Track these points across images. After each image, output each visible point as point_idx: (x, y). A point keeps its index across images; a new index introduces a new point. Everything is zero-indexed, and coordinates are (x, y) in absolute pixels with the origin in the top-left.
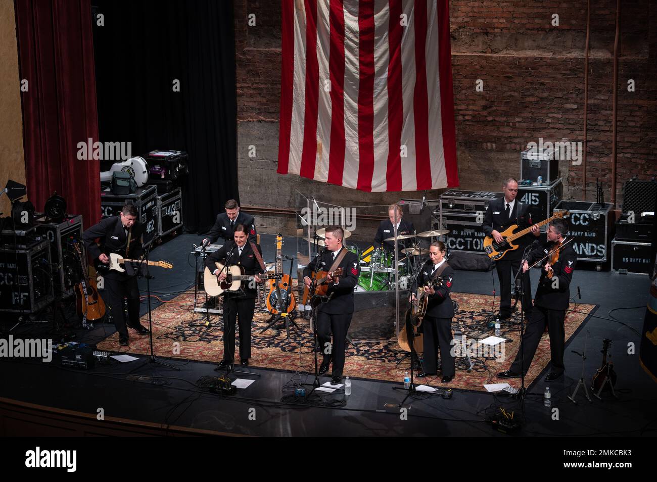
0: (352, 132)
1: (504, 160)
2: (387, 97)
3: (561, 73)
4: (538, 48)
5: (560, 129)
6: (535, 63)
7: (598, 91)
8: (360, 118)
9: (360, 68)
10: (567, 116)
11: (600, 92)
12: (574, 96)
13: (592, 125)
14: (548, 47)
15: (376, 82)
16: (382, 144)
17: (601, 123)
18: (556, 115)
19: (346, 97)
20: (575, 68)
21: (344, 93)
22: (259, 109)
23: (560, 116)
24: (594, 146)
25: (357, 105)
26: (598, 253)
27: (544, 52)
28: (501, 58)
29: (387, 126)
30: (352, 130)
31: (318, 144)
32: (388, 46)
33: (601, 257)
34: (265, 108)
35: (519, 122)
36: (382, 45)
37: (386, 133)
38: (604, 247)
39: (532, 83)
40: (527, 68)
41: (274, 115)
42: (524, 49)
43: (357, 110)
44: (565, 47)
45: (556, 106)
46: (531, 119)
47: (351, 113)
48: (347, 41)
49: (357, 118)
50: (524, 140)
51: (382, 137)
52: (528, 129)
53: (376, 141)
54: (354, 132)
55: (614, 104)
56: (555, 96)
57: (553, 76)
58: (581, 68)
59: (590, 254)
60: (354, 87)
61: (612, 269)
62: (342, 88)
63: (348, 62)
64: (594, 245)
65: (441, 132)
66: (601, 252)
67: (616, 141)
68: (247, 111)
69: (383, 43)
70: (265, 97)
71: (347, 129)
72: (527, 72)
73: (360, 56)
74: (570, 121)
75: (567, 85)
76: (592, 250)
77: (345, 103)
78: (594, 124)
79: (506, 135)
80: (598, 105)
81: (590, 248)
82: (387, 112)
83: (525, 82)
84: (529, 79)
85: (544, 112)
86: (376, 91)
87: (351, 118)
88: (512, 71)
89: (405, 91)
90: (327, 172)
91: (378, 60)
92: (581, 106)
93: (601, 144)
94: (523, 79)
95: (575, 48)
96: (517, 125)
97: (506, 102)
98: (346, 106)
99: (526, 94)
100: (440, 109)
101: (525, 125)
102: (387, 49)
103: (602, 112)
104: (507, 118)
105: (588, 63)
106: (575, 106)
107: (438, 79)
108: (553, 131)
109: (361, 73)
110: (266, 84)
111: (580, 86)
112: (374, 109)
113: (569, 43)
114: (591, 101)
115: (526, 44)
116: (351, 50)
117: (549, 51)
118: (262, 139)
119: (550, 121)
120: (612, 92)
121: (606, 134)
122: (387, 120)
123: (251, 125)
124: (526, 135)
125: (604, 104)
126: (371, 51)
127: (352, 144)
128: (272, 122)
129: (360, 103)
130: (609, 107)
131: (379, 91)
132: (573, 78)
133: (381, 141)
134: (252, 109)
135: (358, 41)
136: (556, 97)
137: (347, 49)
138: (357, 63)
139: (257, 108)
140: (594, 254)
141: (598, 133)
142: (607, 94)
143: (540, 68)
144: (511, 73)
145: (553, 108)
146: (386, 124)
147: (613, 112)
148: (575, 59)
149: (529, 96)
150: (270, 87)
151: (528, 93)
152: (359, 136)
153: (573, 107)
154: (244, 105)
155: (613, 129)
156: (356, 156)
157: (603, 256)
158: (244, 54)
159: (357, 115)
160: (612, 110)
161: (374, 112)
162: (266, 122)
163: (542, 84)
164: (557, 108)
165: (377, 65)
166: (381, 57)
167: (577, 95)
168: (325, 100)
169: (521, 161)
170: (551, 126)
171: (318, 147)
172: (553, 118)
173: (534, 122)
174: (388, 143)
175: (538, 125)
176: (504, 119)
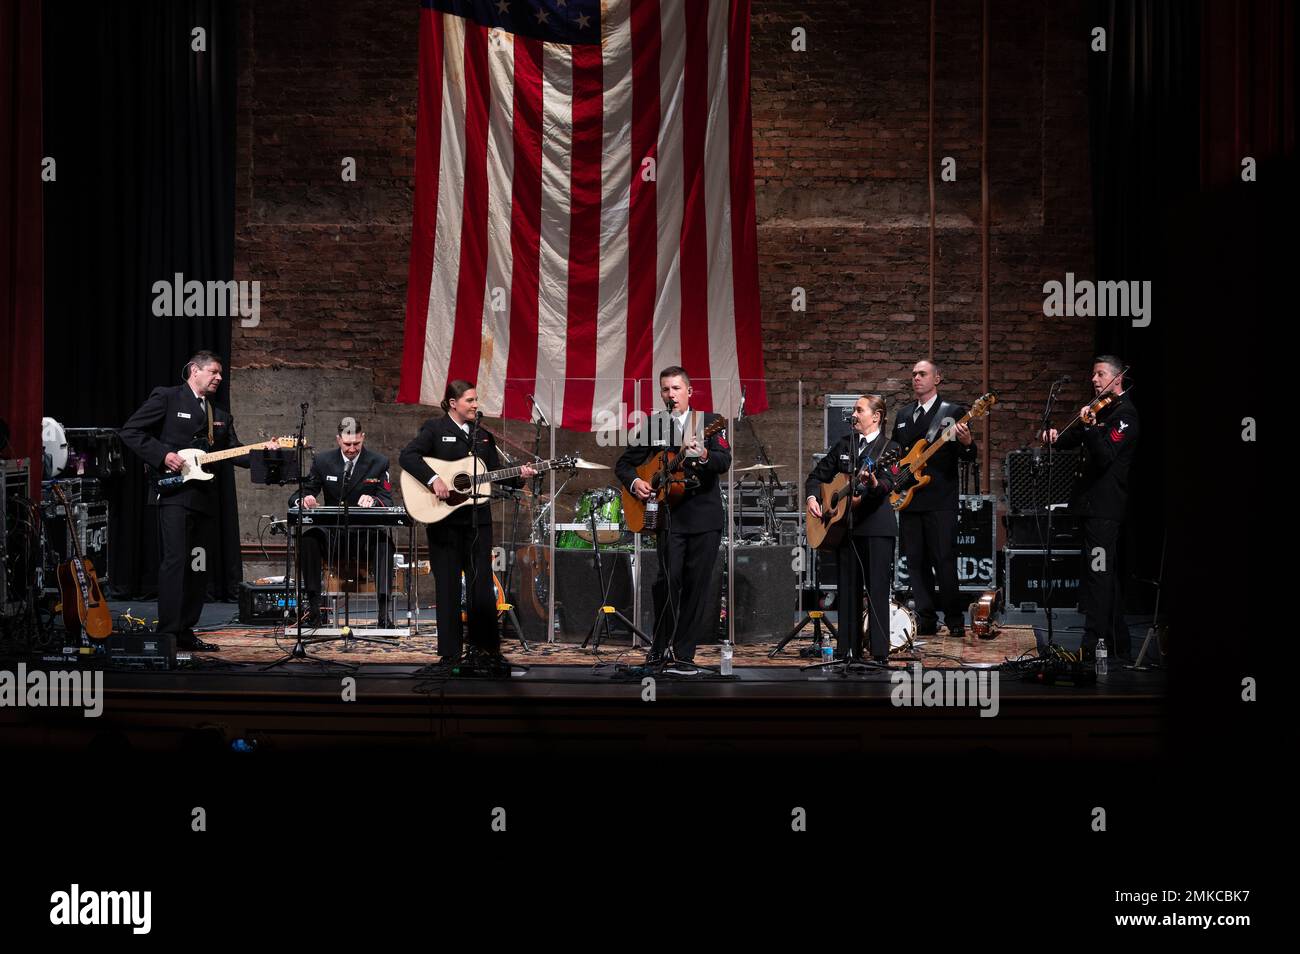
0: (553, 315)
1: (778, 425)
2: (625, 246)
3: (884, 257)
4: (837, 213)
5: (883, 361)
6: (837, 239)
7: (953, 288)
8: (573, 289)
9: (572, 194)
10: (895, 337)
11: (956, 289)
12: (909, 298)
13: (944, 352)
14: (855, 212)
15: (604, 218)
16: (614, 337)
17: (960, 347)
18: (875, 336)
19: (545, 247)
20: (911, 247)
21: (542, 239)
22: (275, 344)
23: (882, 337)
24: (947, 391)
25: (566, 262)
26: (981, 576)
27: (849, 220)
28: (769, 232)
29: (626, 302)
30: (555, 313)
31: (483, 341)
32: (630, 150)
33: (986, 582)
34: (288, 340)
35: (805, 351)
36: (618, 147)
37: (624, 315)
38: (990, 562)
39: (829, 277)
40: (819, 249)
41: (305, 355)
42: (808, 215)
43: (566, 274)
44: (887, 211)
45: (875, 318)
46: (827, 344)
47: (553, 279)
48: (547, 142)
49: (566, 289)
50: (814, 385)
51: (614, 324)
52: (821, 363)
53: (602, 332)
54: (559, 316)
55: (984, 311)
56: (874, 299)
57: (869, 262)
58: (921, 247)
59: (965, 577)
60: (561, 229)
61: (1008, 604)
62: (538, 231)
63: (549, 182)
64: (972, 560)
65: (731, 308)
66: (986, 573)
67: (989, 381)
68: (248, 348)
69: (622, 143)
70: (288, 319)
71: (544, 311)
72: (820, 256)
73: (574, 169)
74: (903, 347)
75: (895, 279)
76: (970, 570)
77: (542, 258)
78: (947, 350)
79: (780, 377)
80: (954, 314)
81: (965, 566)
82: (627, 275)
83: (815, 276)
84: (824, 269)
85: (853, 329)
86: (605, 237)
87: (553, 288)
88: (791, 254)
89: (661, 235)
90: (502, 397)
91: (609, 177)
92: (922, 318)
93: (960, 387)
94: (812, 270)
95: (905, 213)
96: (801, 356)
97: (779, 314)
98: (544, 266)
99: (817, 297)
100: (731, 266)
101: (815, 356)
102: (628, 156)
103: (962, 326)
104: (781, 343)
105: (936, 237)
106: (910, 318)
107: (727, 209)
108: (869, 366)
109: (574, 203)
110: (292, 292)
111: (920, 280)
112: (601, 270)
113: (895, 204)
114: (943, 308)
115: (814, 207)
116: (556, 159)
117: (858, 218)
118: (279, 404)
119: (863, 346)
120: (979, 289)
121: (969, 367)
122: (627, 290)
123: (256, 375)
124: (818, 374)
125: (964, 311)
126: (597, 160)
127: (553, 340)
128: (303, 368)
129: (572, 259)
130: (975, 316)
131: (611, 234)
132: (905, 264)
133: (613, 332)
134: (260, 343)
135: (570, 142)
136: (874, 302)
137: (547, 156)
138: (567, 184)
139: (271, 340)
140: (972, 576)
141: (954, 367)
142: (972, 293)
143: (844, 248)
144: (787, 258)
145: (870, 322)
146: (624, 299)
147: (984, 327)
148: (907, 229)
149: (823, 301)
150: (301, 297)
151: (823, 296)
152: (569, 324)
153: (907, 319)
154: (243, 337)
155: (984, 356)
156: (559, 365)
157: (991, 580)
158: (247, 232)
159: (566, 283)
160: (980, 322)
161: (601, 276)
162: (289, 368)
163: (849, 277)
164: (876, 323)
165: (607, 187)
166: (614, 171)
167: (915, 296)
168: (499, 257)
169: (826, 411)
170: (866, 356)
171: (484, 348)
172: (870, 341)
173: (834, 351)
174: (624, 335)
175: (840, 355)
176: (775, 346)
